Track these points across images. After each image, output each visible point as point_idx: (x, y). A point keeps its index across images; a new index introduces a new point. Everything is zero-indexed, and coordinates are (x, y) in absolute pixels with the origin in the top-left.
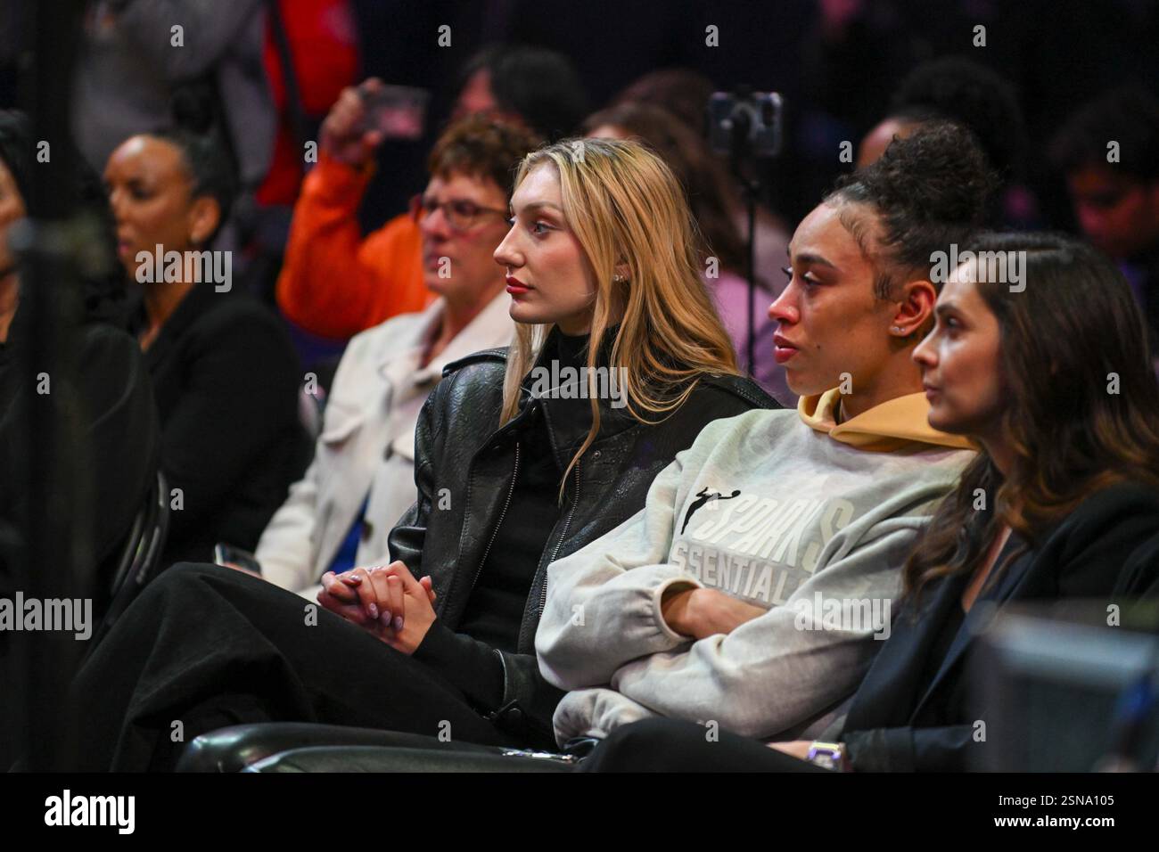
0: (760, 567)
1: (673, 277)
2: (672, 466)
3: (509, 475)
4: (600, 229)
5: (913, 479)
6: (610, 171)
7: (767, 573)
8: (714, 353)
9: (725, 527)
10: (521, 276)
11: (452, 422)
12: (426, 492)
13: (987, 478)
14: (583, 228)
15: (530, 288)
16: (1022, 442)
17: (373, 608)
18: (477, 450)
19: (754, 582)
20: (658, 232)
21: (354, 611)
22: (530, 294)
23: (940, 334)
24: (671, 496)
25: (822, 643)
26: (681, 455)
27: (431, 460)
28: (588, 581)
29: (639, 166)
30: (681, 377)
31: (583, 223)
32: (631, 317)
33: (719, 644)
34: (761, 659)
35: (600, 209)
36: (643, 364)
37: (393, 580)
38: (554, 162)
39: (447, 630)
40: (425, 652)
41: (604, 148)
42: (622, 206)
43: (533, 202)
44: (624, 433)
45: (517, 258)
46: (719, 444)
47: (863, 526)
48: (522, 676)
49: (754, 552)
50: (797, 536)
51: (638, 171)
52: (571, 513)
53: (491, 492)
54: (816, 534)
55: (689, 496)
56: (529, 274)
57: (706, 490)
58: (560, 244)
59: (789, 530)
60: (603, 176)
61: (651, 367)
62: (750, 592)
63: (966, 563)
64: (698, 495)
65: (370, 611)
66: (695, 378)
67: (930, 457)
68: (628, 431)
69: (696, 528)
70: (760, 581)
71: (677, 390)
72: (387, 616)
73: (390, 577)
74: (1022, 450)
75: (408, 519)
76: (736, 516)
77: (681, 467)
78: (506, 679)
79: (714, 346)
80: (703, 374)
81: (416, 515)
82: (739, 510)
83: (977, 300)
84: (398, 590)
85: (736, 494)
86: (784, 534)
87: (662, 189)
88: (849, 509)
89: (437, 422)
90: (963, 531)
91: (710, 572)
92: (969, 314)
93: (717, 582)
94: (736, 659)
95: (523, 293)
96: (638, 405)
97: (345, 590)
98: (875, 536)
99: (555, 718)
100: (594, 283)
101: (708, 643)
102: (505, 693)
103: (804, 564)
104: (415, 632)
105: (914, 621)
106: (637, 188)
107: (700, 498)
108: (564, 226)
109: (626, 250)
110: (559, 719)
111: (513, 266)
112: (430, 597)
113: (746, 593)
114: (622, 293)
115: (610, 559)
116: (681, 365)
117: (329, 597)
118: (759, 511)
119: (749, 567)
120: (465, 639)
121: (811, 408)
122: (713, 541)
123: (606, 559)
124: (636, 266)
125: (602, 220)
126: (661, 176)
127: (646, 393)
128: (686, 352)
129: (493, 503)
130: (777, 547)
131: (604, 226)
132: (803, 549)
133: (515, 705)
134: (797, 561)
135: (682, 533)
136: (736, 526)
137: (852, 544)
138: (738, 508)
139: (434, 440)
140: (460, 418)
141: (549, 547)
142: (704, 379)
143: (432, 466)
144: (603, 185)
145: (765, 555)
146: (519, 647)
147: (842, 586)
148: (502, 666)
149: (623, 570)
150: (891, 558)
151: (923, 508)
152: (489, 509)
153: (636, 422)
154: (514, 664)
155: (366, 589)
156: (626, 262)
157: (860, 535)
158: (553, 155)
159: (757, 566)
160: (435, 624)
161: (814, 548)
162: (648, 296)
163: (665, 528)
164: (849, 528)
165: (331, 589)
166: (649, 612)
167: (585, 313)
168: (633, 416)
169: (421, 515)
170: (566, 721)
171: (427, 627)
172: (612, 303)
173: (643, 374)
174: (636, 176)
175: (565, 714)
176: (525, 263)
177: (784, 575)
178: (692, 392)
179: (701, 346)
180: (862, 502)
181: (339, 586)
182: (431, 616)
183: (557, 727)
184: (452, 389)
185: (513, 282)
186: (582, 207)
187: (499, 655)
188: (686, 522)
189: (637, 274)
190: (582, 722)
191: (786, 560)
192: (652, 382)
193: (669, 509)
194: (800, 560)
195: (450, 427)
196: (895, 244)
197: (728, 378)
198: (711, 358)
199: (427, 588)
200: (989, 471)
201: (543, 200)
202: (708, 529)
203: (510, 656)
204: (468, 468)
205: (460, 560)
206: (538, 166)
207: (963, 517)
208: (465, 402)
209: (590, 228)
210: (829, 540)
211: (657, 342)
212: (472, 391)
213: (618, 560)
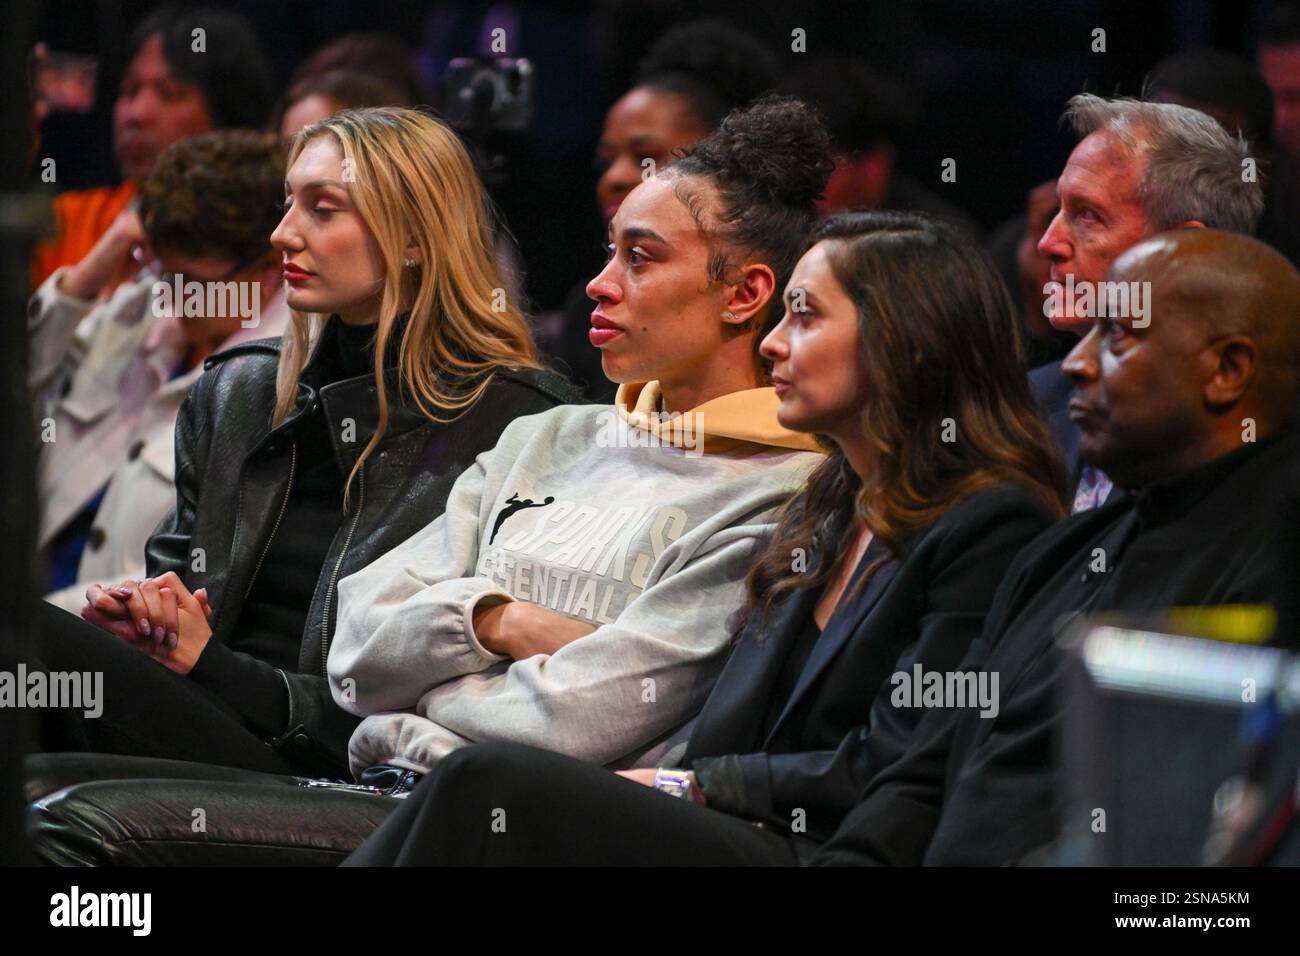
0: (582, 581)
1: (467, 261)
2: (473, 469)
3: (284, 478)
4: (389, 208)
5: (753, 484)
6: (398, 145)
7: (590, 587)
8: (512, 344)
9: (541, 536)
10: (300, 261)
11: (218, 419)
12: (190, 497)
13: (841, 481)
14: (370, 208)
15: (312, 274)
16: (884, 440)
17: (145, 624)
18: (247, 454)
19: (576, 598)
20: (451, 211)
21: (122, 627)
22: (311, 281)
23: (791, 322)
24: (475, 503)
25: (658, 664)
26: (483, 457)
27: (193, 462)
28: (387, 597)
29: (429, 138)
30: (476, 370)
31: (371, 203)
32: (422, 307)
33: (542, 665)
34: (591, 682)
35: (387, 185)
36: (434, 357)
37: (166, 592)
38: (337, 139)
39: (225, 649)
40: (201, 672)
41: (389, 119)
42: (413, 184)
43: (314, 180)
44: (412, 432)
45: (297, 241)
46: (528, 445)
47: (700, 537)
48: (309, 699)
49: (575, 564)
50: (623, 546)
51: (428, 145)
52: (356, 520)
53: (265, 497)
54: (646, 545)
55: (497, 502)
56: (310, 259)
57: (516, 496)
58: (345, 226)
59: (613, 540)
60: (390, 152)
61: (443, 360)
62: (572, 608)
63: (821, 573)
64: (508, 502)
65: (142, 628)
66: (491, 371)
67: (767, 460)
68: (418, 430)
69: (507, 539)
70: (583, 597)
71: (472, 385)
72: (160, 632)
73: (162, 590)
74: (885, 448)
75: (167, 527)
76: (552, 525)
77: (483, 471)
78: (291, 701)
79: (512, 336)
80: (501, 368)
81: (176, 522)
82: (556, 519)
83: (832, 284)
84: (171, 604)
85: (549, 500)
86: (609, 544)
87: (454, 165)
88: (682, 518)
89: (200, 420)
90: (815, 539)
91: (522, 585)
92: (824, 300)
93: (531, 595)
94: (563, 681)
95: (302, 279)
96: (428, 401)
97: (114, 605)
98: (713, 547)
99: (351, 743)
100: (382, 268)
101: (528, 665)
102: (291, 717)
103: (632, 577)
104: (190, 648)
105: (760, 637)
106: (427, 163)
107: (510, 505)
108: (349, 206)
109: (418, 232)
110: (356, 744)
111: (293, 251)
112: (205, 611)
113: (566, 609)
114: (413, 278)
115: (409, 572)
116: (476, 358)
117: (94, 612)
118: (577, 520)
119: (570, 580)
120: (245, 657)
121: (631, 402)
122: (528, 552)
123: (406, 573)
124: (428, 249)
125: (391, 197)
126: (452, 149)
127: (438, 389)
128: (481, 345)
129: (267, 509)
130: (601, 558)
131: (393, 207)
132: (631, 561)
133: (302, 730)
134: (624, 575)
135: (491, 543)
136: (553, 536)
137: (688, 557)
138: (553, 516)
139: (196, 440)
140: (227, 414)
141: (331, 557)
142: (502, 373)
143: (195, 468)
144: (391, 161)
145: (587, 567)
146: (300, 666)
147: (678, 601)
148: (284, 684)
149: (424, 585)
150: (733, 569)
151: (764, 515)
152: (263, 516)
153: (427, 420)
154: (298, 685)
155: (137, 602)
156: (418, 245)
157: (697, 546)
158: (334, 128)
159: (579, 580)
160: (211, 640)
161: (644, 560)
162: (441, 280)
163: (470, 538)
164: (684, 540)
165: (99, 603)
166: (460, 628)
167: (373, 301)
168: (424, 414)
169: (182, 523)
170: (364, 746)
171: (203, 644)
172: (401, 291)
173: (435, 367)
174: (426, 149)
175: (365, 739)
176: (306, 247)
177: (610, 590)
178: (488, 387)
179: (498, 336)
180: (696, 510)
181: (108, 601)
182: (206, 633)
183: (352, 753)
184: (216, 384)
185: (293, 268)
186: (368, 185)
187: (282, 676)
188: (495, 532)
189: (430, 257)
190: (384, 749)
191: (612, 574)
192: (444, 376)
193: (474, 518)
194: (628, 573)
195: (216, 425)
196: (734, 222)
197: (527, 372)
198: (509, 350)
199: (202, 601)
200: (842, 474)
201: (325, 178)
202: (522, 538)
203: (294, 676)
204: (238, 471)
205: (232, 572)
206: (316, 141)
207: (813, 525)
208: (232, 398)
209: (378, 208)
210: (661, 554)
211: (450, 333)
212: (240, 385)
213: (418, 574)
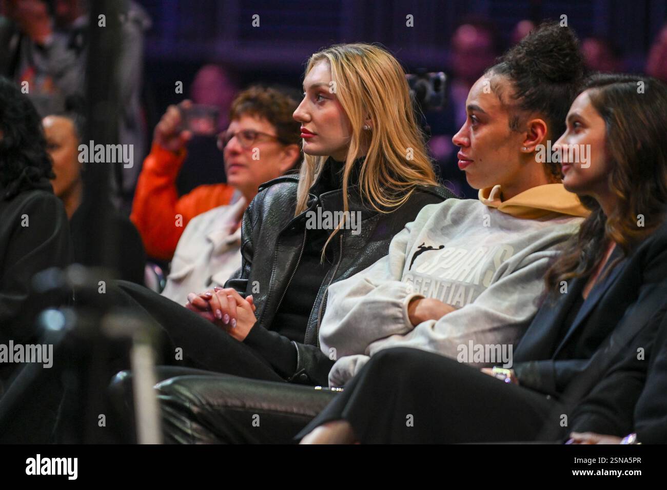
0: (457, 287)
1: (398, 128)
2: (403, 231)
3: (300, 246)
4: (354, 99)
5: (551, 231)
6: (361, 63)
7: (462, 290)
8: (421, 173)
9: (436, 265)
10: (309, 127)
11: (265, 215)
12: (248, 259)
13: (597, 223)
14: (343, 96)
15: (314, 134)
16: (621, 191)
17: (218, 312)
18: (279, 232)
19: (454, 296)
20: (389, 99)
21: (207, 315)
22: (315, 138)
24: (404, 247)
25: (496, 325)
26: (409, 225)
27: (251, 240)
28: (354, 293)
29: (379, 61)
30: (403, 187)
31: (344, 94)
32: (373, 151)
33: (433, 327)
34: (459, 334)
35: (354, 86)
36: (381, 178)
37: (231, 298)
38: (329, 61)
39: (262, 326)
40: (249, 340)
41: (357, 50)
42: (368, 84)
43: (315, 83)
44: (370, 219)
45: (307, 116)
46: (431, 217)
47: (520, 258)
48: (309, 356)
49: (454, 278)
50: (480, 268)
51: (378, 63)
52: (337, 266)
53: (290, 255)
54: (492, 266)
55: (413, 248)
56: (314, 126)
57: (424, 244)
58: (330, 109)
59: (476, 266)
60: (356, 67)
61: (387, 181)
62: (452, 302)
63: (586, 271)
64: (419, 247)
65: (217, 315)
66: (412, 188)
68: (372, 218)
69: (418, 266)
70: (458, 295)
71: (402, 194)
72: (227, 317)
73: (229, 296)
74: (622, 195)
75: (236, 275)
76: (442, 259)
77: (409, 231)
78: (298, 357)
79: (422, 169)
80: (415, 186)
81: (241, 273)
82: (445, 256)
83: (592, 110)
84: (233, 304)
85: (442, 247)
86: (473, 269)
87: (393, 75)
88: (512, 250)
89: (255, 217)
90: (583, 253)
91: (424, 291)
92: (587, 118)
94: (444, 334)
95: (309, 137)
96: (378, 203)
97: (202, 302)
98: (527, 263)
99: (330, 375)
100: (351, 130)
101: (426, 325)
102: (298, 365)
103: (484, 282)
104: (244, 329)
105: (553, 305)
106: (377, 74)
107: (420, 249)
108: (333, 98)
109: (370, 111)
110: (334, 376)
111: (305, 122)
112: (252, 308)
113: (449, 302)
114: (367, 137)
115: (368, 281)
116: (402, 180)
117: (192, 307)
118: (456, 256)
119: (451, 287)
120: (274, 334)
121: (486, 195)
122: (429, 273)
123: (365, 281)
124: (376, 121)
125: (355, 92)
126: (392, 67)
127: (384, 196)
128: (407, 173)
129: (290, 261)
130: (469, 275)
131: (357, 97)
132: (484, 274)
133: (303, 372)
134: (480, 282)
135: (410, 269)
136: (443, 265)
137: (513, 269)
138: (443, 255)
139: (253, 228)
140: (270, 213)
141: (324, 285)
142: (418, 188)
143: (252, 243)
144: (357, 73)
145: (461, 279)
146: (305, 341)
147: (507, 292)
148: (296, 349)
150: (537, 274)
151: (555, 246)
152: (287, 266)
153: (377, 213)
154: (303, 349)
155: (215, 301)
156: (370, 118)
157: (518, 263)
158: (327, 55)
159: (456, 286)
160: (256, 325)
161: (490, 274)
162: (383, 137)
163: (399, 265)
164: (511, 259)
165: (194, 301)
167: (345, 148)
168: (375, 209)
169: (244, 273)
170: (337, 375)
171: (251, 326)
172: (360, 143)
173: (381, 184)
174: (377, 66)
175: (337, 371)
176: (312, 120)
177: (472, 290)
178: (411, 195)
179: (414, 169)
180: (518, 247)
181: (199, 300)
182: (253, 320)
183: (331, 380)
184: (264, 197)
185: (306, 131)
186: (343, 85)
187: (295, 345)
188: (412, 263)
189: (377, 126)
190: (348, 375)
191: (473, 281)
192: (388, 189)
193: (402, 254)
194: (482, 281)
195: (264, 219)
197: (433, 187)
198: (420, 176)
199: (251, 303)
200: (598, 218)
201: (322, 82)
202: (426, 266)
203: (300, 344)
204: (275, 243)
205: (270, 294)
206: (319, 62)
207: (582, 247)
208: (272, 205)
209: (348, 98)
210: (498, 269)
211: (388, 165)
212: (277, 199)
